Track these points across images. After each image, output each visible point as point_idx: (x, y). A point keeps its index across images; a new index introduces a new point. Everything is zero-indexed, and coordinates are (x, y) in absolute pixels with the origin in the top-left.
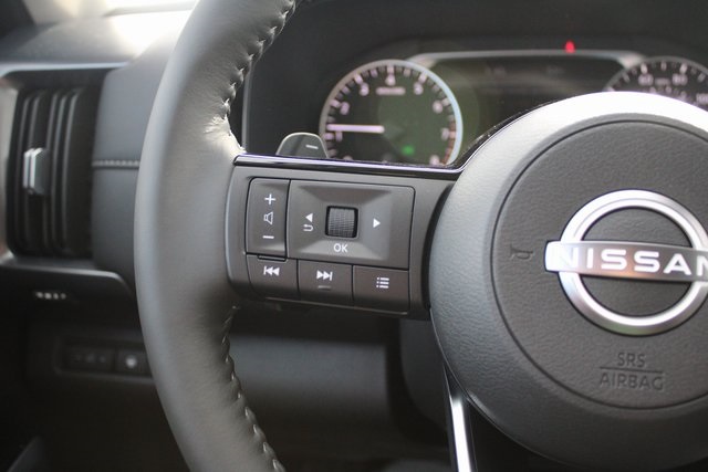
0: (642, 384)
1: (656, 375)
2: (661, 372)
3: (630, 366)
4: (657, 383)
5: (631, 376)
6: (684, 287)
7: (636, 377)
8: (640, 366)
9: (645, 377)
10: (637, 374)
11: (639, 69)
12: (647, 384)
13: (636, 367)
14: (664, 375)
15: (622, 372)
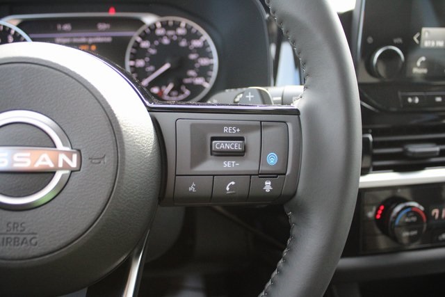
0: (22, 243)
1: (32, 236)
2: (36, 234)
3: (15, 232)
4: (33, 241)
5: (15, 238)
6: (52, 175)
7: (19, 238)
8: (21, 231)
9: (25, 238)
10: (19, 236)
11: (155, 24)
12: (26, 243)
13: (19, 232)
14: (37, 236)
15: (8, 236)
